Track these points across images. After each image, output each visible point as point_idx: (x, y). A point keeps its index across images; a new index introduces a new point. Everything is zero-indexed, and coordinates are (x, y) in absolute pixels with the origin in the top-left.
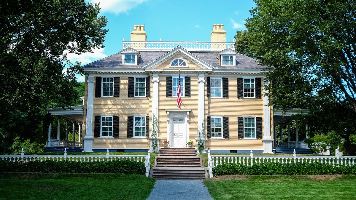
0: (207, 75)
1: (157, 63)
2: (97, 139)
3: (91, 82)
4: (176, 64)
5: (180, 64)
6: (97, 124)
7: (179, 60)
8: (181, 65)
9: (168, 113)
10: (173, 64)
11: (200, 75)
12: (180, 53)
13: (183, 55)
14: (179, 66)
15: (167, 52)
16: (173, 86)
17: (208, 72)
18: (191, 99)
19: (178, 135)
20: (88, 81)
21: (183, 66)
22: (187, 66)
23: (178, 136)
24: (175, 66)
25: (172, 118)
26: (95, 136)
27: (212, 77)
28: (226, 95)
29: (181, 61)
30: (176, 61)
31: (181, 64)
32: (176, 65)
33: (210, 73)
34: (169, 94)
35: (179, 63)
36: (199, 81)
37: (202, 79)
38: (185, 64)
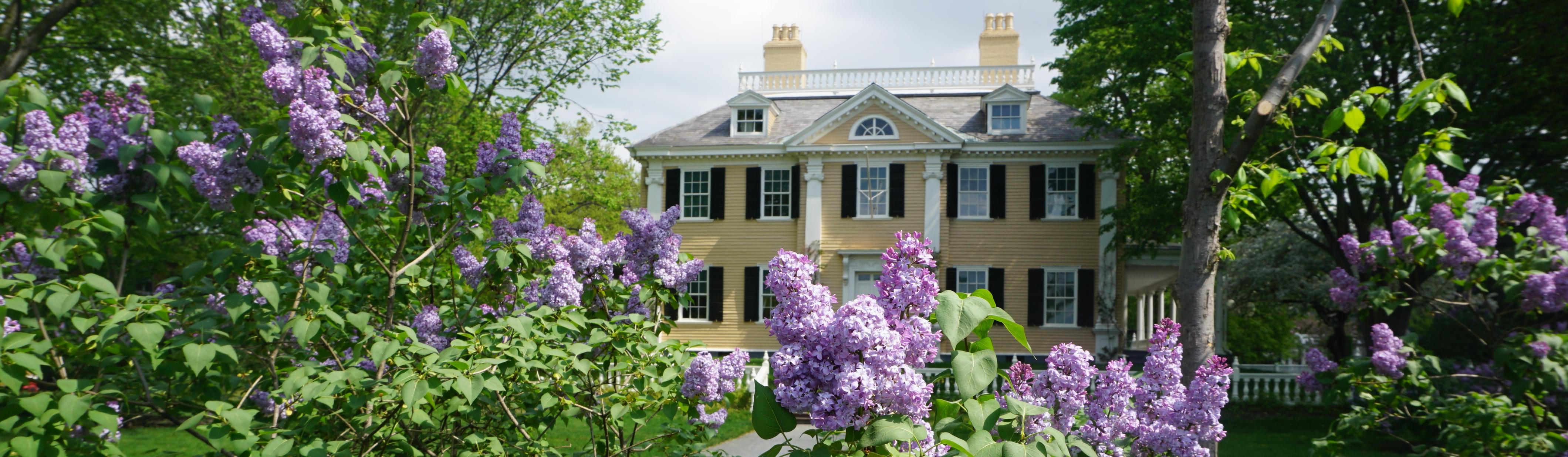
0: (947, 158)
1: (817, 129)
3: (654, 182)
4: (868, 130)
5: (877, 131)
7: (874, 122)
8: (881, 134)
9: (846, 260)
10: (860, 131)
11: (929, 159)
12: (877, 103)
13: (885, 107)
14: (874, 136)
15: (848, 97)
16: (859, 190)
17: (949, 150)
18: (905, 221)
20: (648, 180)
21: (884, 137)
22: (896, 135)
24: (864, 137)
25: (856, 273)
27: (963, 164)
28: (998, 210)
29: (880, 123)
30: (868, 123)
31: (881, 130)
32: (868, 134)
33: (955, 153)
34: (848, 209)
35: (874, 127)
36: (925, 175)
37: (935, 168)
38: (889, 131)
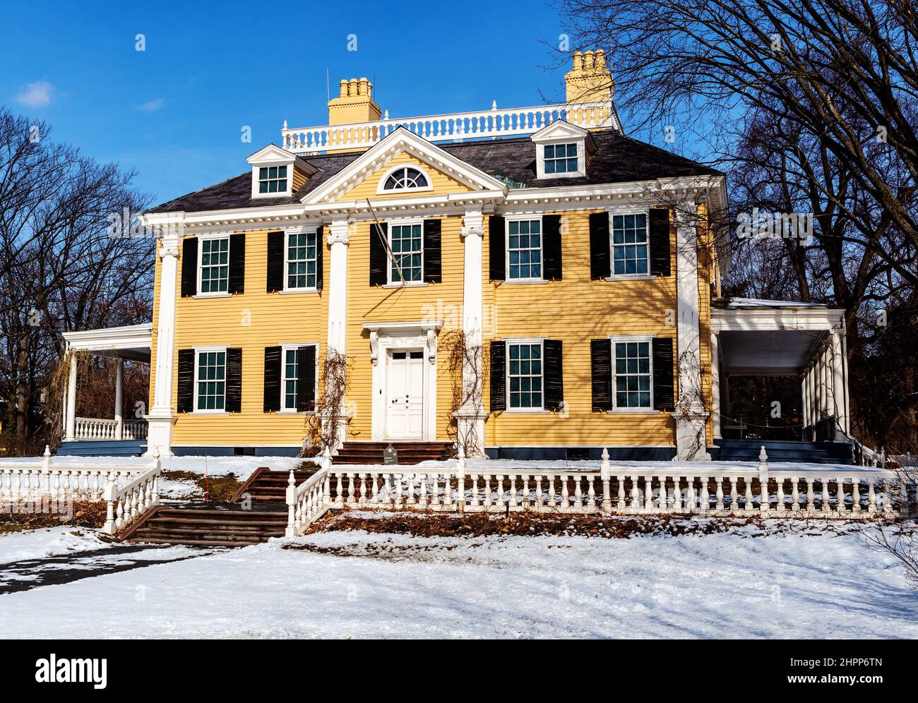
0: (490, 210)
2: (184, 417)
3: (169, 253)
4: (398, 182)
5: (409, 182)
6: (184, 375)
7: (406, 171)
8: (413, 185)
9: (374, 336)
10: (390, 184)
11: (470, 211)
14: (406, 189)
18: (443, 288)
19: (407, 402)
20: (162, 252)
21: (417, 189)
22: (430, 187)
23: (407, 404)
24: (394, 190)
26: (180, 411)
27: (510, 216)
29: (412, 172)
30: (399, 173)
31: (413, 181)
32: (398, 187)
33: (500, 204)
34: (378, 276)
35: (406, 179)
36: (464, 231)
37: (476, 222)
38: (422, 181)
